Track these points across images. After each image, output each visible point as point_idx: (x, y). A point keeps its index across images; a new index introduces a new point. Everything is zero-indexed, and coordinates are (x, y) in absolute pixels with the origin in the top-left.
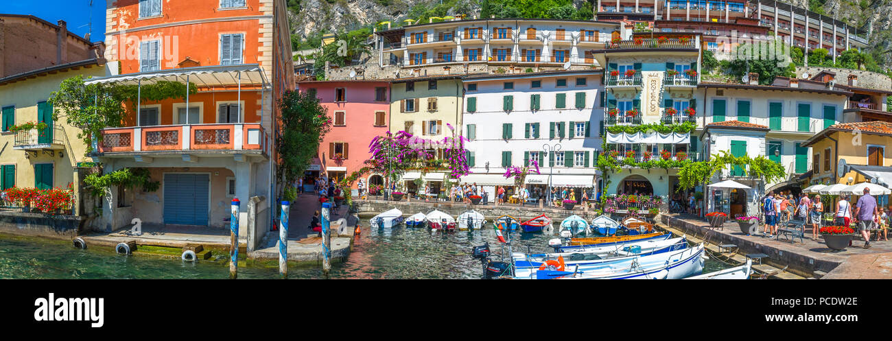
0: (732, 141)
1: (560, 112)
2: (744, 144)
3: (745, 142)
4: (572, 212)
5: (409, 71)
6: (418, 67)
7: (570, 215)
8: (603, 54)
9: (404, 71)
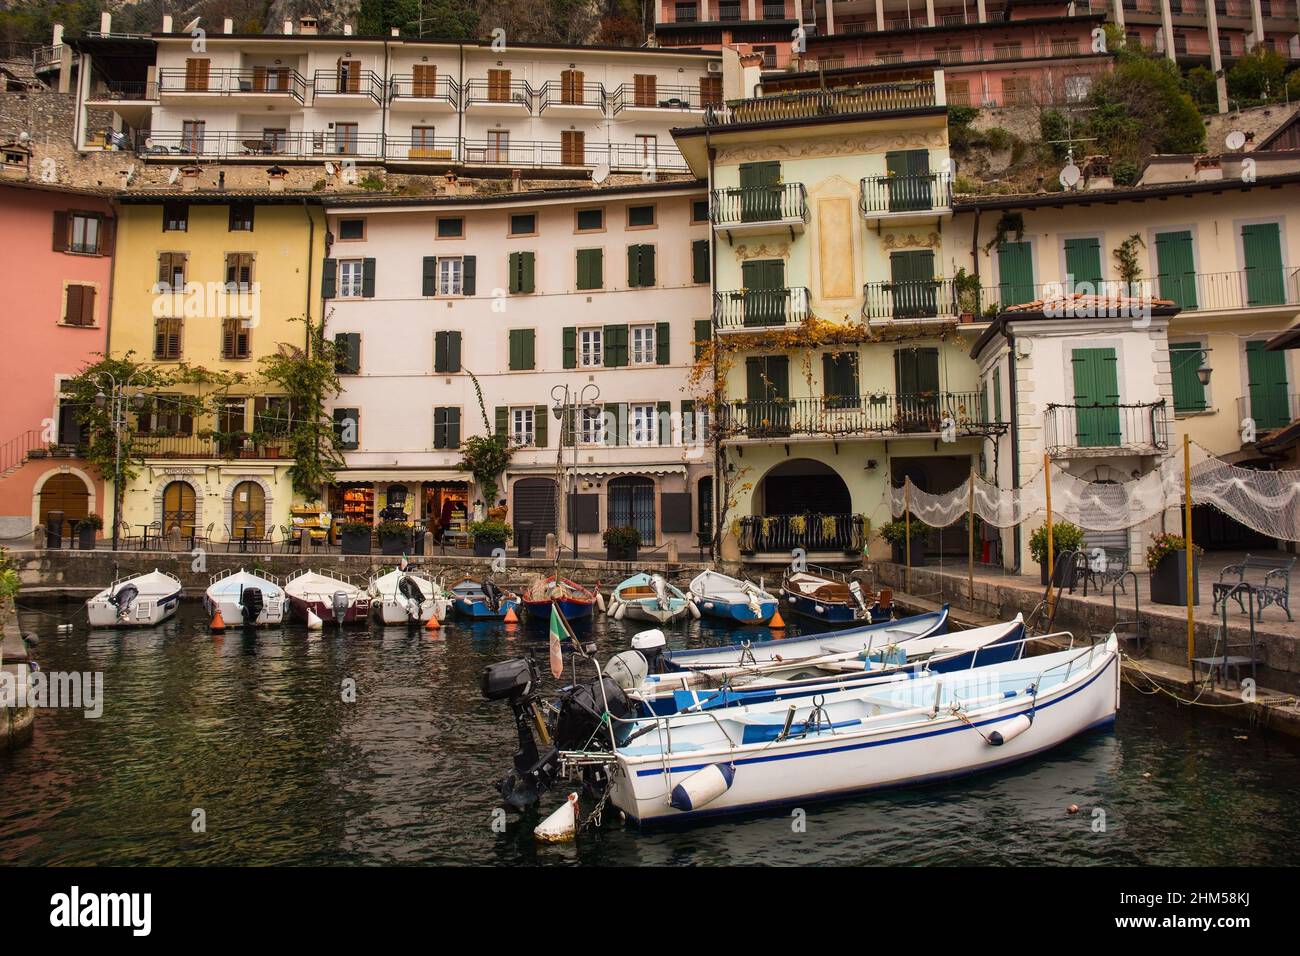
0: (1075, 352)
1: (589, 300)
2: (1108, 357)
3: (1112, 350)
4: (635, 566)
5: (165, 170)
6: (193, 163)
7: (628, 574)
8: (702, 140)
9: (151, 170)
